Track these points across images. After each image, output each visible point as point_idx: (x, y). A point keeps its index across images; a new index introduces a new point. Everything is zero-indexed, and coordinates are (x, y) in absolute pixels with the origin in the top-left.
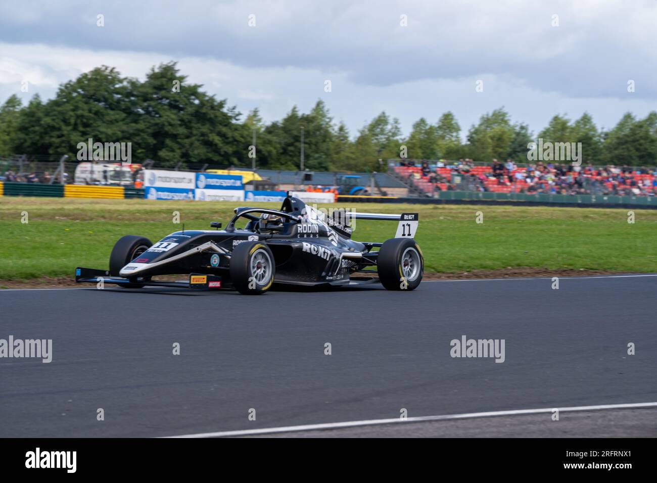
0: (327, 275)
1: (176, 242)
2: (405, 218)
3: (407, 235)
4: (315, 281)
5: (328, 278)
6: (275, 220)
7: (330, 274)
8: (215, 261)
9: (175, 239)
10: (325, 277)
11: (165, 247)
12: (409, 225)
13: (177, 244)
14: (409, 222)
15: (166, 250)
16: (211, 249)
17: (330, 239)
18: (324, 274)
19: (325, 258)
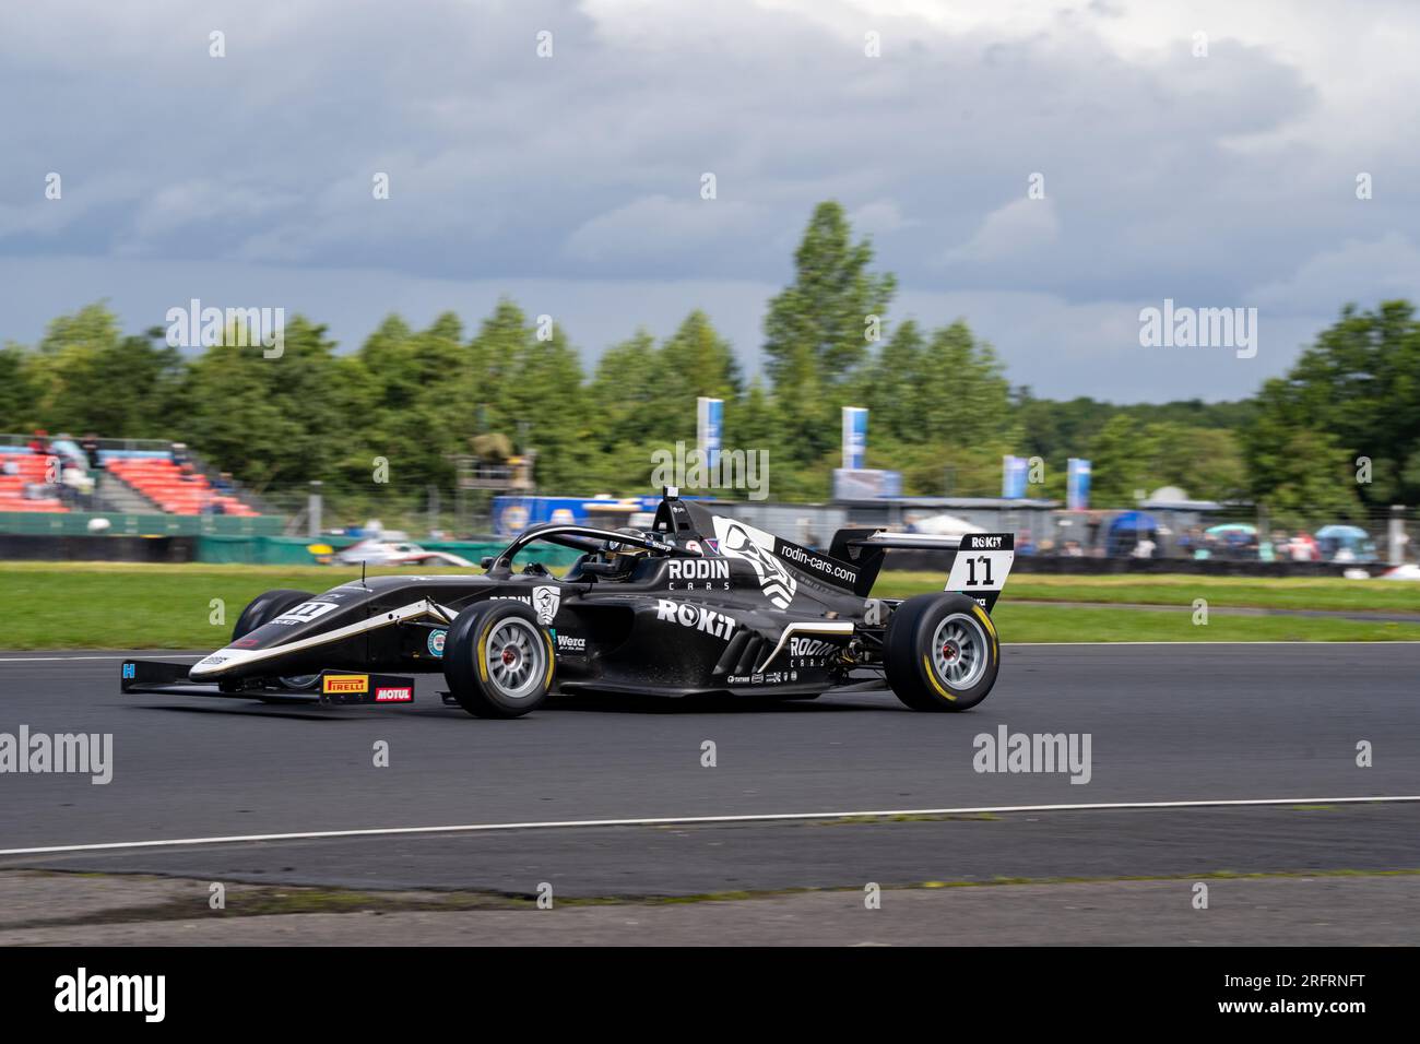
0: (730, 671)
1: (335, 601)
2: (974, 544)
3: (980, 583)
4: (695, 687)
5: (731, 679)
6: (634, 554)
7: (739, 669)
8: (437, 642)
9: (337, 596)
10: (723, 677)
11: (308, 614)
12: (988, 561)
13: (337, 606)
14: (986, 554)
15: (306, 619)
16: (427, 617)
17: (767, 592)
18: (718, 669)
19: (718, 634)
